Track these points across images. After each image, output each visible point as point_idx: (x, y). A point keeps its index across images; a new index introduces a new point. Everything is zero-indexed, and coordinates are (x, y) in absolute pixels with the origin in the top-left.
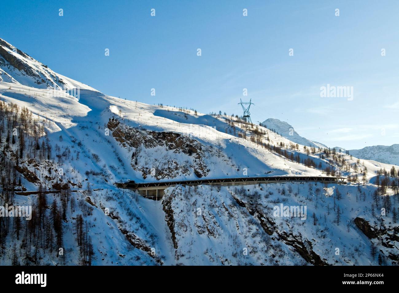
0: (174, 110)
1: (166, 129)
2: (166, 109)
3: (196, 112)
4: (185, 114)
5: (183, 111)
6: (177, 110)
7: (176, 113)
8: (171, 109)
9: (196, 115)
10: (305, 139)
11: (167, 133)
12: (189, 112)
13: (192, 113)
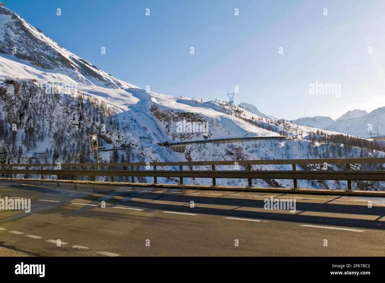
0: (189, 99)
1: (185, 111)
2: (184, 99)
3: (202, 100)
4: (196, 101)
5: (194, 100)
6: (191, 99)
7: (190, 101)
8: (187, 98)
9: (202, 102)
10: (264, 114)
11: (186, 113)
12: (198, 100)
13: (199, 101)
